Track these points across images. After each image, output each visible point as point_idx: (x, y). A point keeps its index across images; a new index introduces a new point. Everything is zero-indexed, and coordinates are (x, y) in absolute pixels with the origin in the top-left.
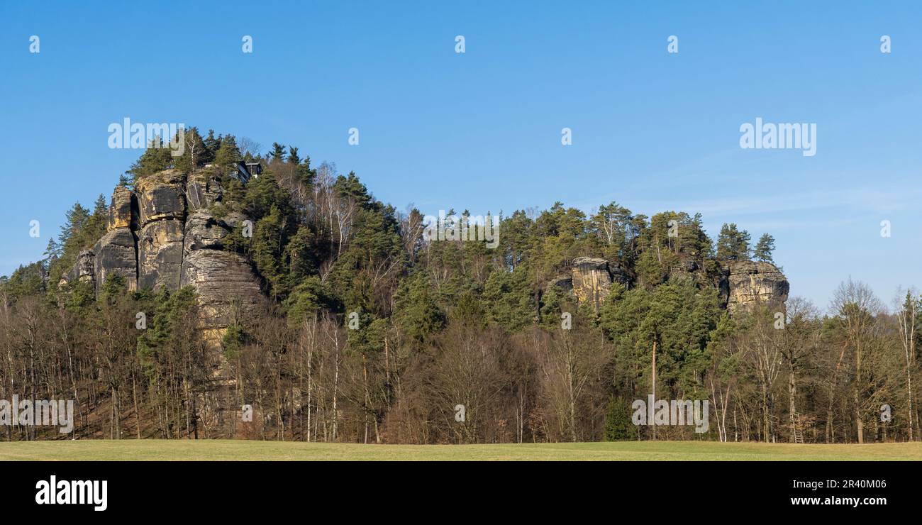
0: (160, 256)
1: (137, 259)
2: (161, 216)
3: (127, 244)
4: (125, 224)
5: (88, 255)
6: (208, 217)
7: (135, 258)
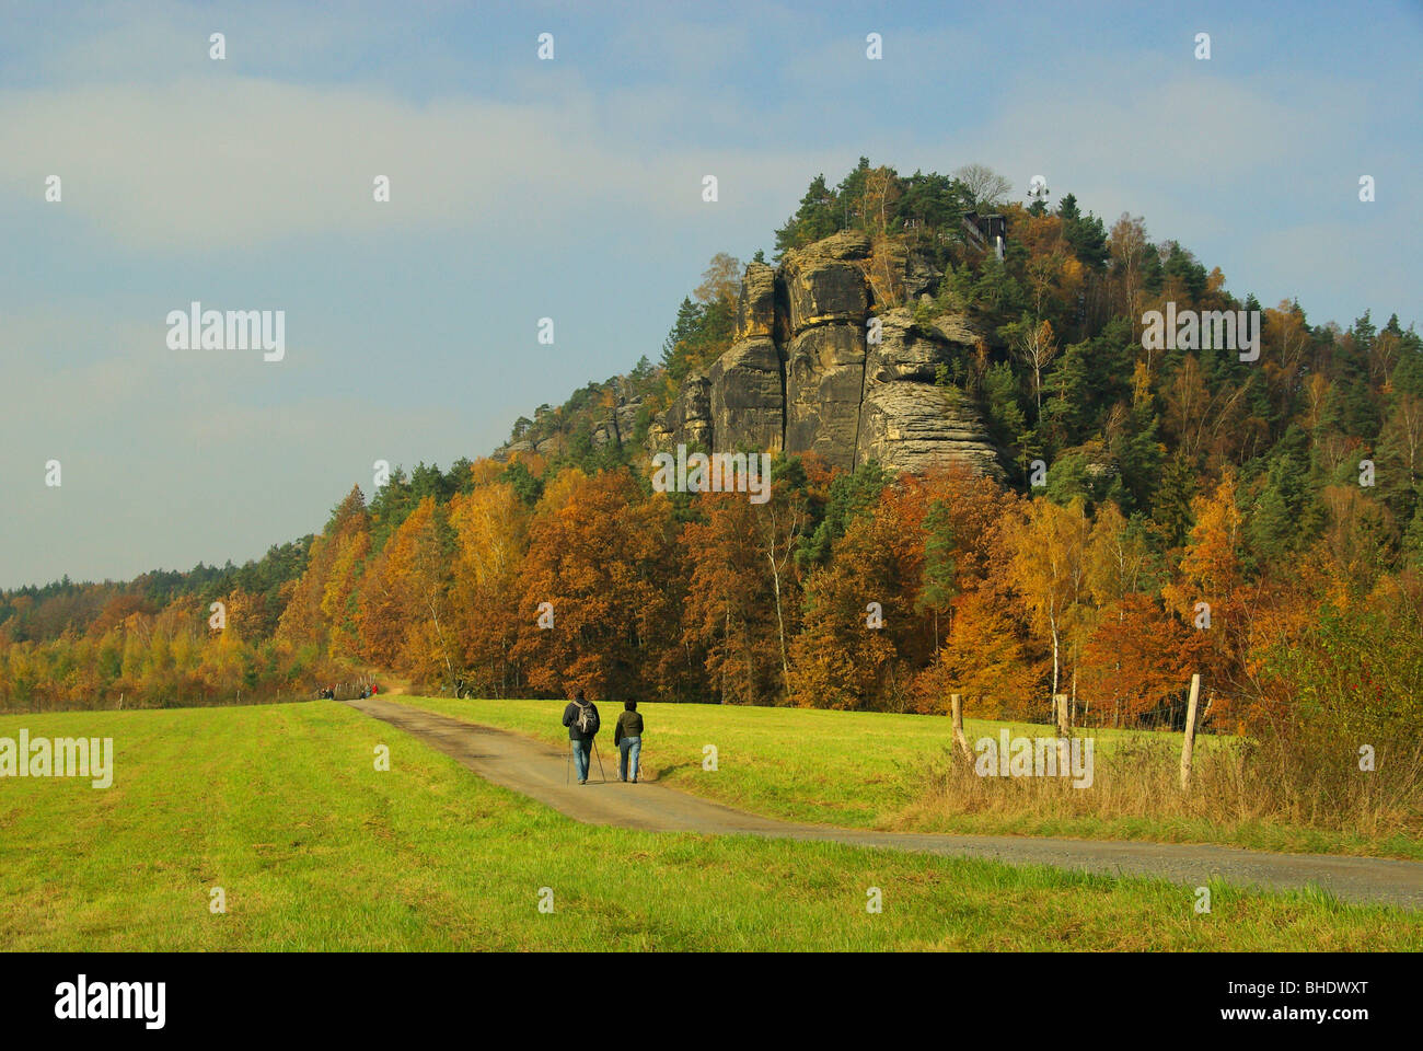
0: (823, 388)
1: (784, 393)
2: (826, 317)
3: (767, 366)
4: (764, 330)
5: (699, 382)
6: (908, 324)
7: (780, 390)
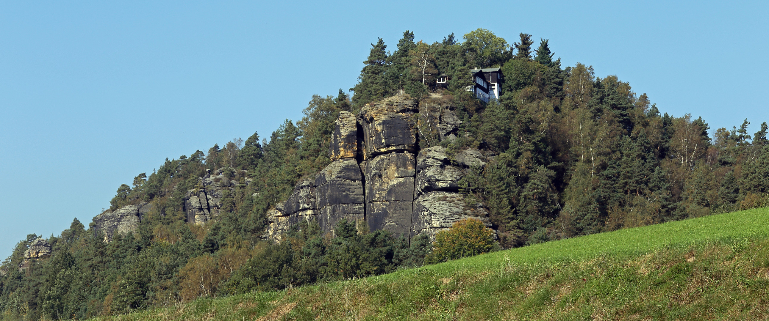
0: (390, 192)
1: (364, 194)
2: (390, 148)
3: (353, 177)
4: (350, 154)
5: (308, 186)
6: (443, 157)
7: (362, 192)
